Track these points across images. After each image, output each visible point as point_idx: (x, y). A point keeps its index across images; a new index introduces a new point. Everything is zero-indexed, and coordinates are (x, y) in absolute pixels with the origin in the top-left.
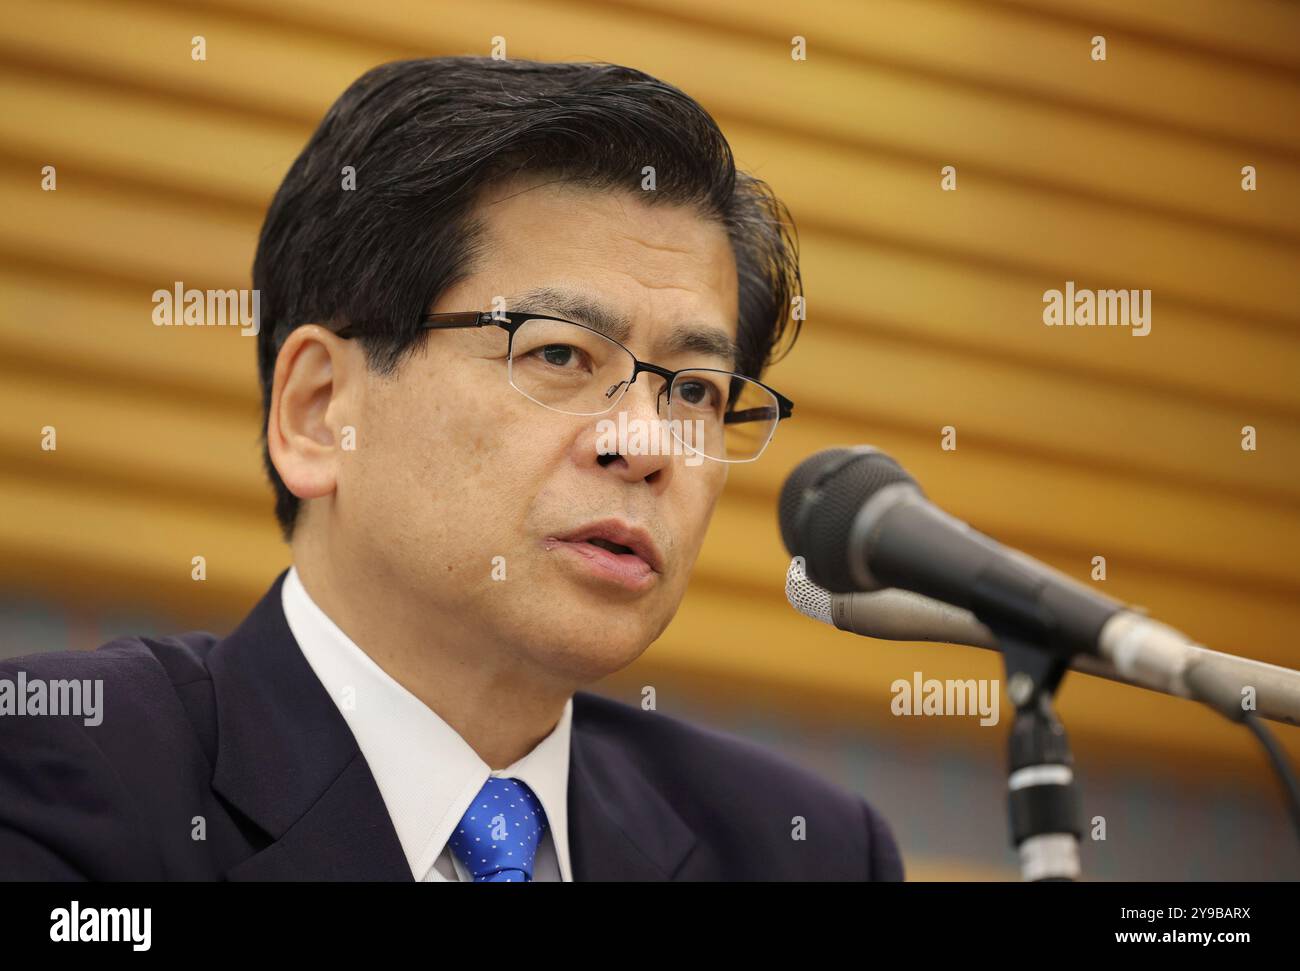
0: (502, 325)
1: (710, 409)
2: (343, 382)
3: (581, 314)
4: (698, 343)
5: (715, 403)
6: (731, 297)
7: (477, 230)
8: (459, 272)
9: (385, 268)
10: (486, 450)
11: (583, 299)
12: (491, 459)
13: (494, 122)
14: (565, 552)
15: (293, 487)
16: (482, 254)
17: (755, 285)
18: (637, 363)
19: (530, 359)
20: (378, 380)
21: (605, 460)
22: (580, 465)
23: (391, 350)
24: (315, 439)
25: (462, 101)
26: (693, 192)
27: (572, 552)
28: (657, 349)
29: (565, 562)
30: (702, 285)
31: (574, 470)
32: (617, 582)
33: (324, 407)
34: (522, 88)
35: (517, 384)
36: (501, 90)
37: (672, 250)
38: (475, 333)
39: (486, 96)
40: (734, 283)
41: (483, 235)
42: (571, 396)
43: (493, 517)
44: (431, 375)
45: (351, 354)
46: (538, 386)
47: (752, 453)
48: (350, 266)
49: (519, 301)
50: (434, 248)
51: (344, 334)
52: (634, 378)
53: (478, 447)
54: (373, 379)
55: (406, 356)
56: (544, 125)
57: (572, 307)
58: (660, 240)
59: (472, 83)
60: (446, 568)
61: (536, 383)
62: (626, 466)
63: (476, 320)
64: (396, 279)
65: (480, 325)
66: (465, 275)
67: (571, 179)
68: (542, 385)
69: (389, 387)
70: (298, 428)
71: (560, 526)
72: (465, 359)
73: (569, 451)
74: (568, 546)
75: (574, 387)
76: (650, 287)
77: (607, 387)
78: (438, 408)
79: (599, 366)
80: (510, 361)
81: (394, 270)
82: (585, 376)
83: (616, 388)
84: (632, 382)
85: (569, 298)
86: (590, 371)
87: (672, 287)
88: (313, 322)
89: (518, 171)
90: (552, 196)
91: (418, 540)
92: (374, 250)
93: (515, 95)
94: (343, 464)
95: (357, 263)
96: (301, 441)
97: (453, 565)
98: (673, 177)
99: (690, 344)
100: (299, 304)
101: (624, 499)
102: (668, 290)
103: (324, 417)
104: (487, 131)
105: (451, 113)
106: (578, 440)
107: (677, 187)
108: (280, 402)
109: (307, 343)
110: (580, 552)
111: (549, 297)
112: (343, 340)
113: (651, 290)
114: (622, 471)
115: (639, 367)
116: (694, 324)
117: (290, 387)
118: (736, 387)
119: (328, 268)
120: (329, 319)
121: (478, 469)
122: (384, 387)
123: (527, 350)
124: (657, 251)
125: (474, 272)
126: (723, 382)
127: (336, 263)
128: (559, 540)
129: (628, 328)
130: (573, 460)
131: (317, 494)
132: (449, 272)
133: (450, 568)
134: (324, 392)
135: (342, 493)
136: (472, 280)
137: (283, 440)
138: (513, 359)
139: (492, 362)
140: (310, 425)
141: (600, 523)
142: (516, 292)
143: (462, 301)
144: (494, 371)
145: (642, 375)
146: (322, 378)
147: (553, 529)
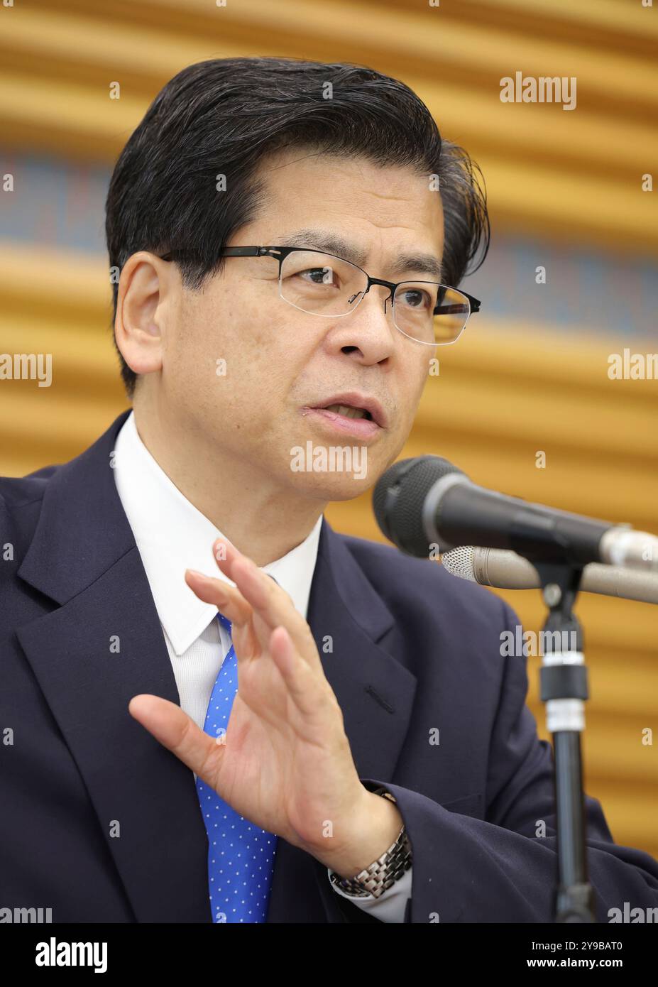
0: (275, 256)
1: (425, 310)
2: (166, 293)
3: (331, 248)
4: (415, 265)
5: (427, 305)
6: (439, 231)
7: (260, 188)
8: (247, 218)
9: (195, 215)
10: (263, 344)
11: (333, 237)
12: (267, 350)
13: (270, 113)
14: (316, 417)
15: (132, 366)
16: (262, 206)
17: (457, 219)
18: (370, 279)
19: (295, 278)
20: (190, 292)
21: (349, 350)
22: (329, 352)
23: (200, 270)
24: (148, 331)
25: (248, 95)
26: (412, 156)
27: (321, 417)
28: (384, 270)
29: (316, 424)
30: (418, 223)
31: (324, 356)
32: (353, 436)
33: (155, 307)
34: (290, 85)
35: (287, 296)
36: (275, 87)
37: (396, 199)
38: (257, 262)
39: (266, 92)
40: (441, 219)
41: (263, 192)
42: (325, 305)
43: (267, 391)
44: (226, 291)
45: (170, 273)
46: (300, 298)
47: (452, 338)
48: (171, 213)
49: (288, 239)
50: (228, 202)
51: (166, 258)
52: (368, 289)
53: (258, 342)
54: (187, 292)
55: (209, 276)
56: (306, 115)
57: (325, 243)
58: (388, 192)
59: (256, 81)
60: (236, 427)
61: (299, 296)
62: (362, 355)
63: (257, 252)
64: (203, 222)
65: (259, 255)
66: (250, 220)
67: (326, 151)
68: (303, 297)
69: (197, 298)
70: (136, 323)
71: (313, 399)
72: (250, 280)
73: (322, 344)
74: (319, 413)
75: (326, 299)
76: (381, 227)
77: (349, 296)
78: (231, 315)
79: (344, 284)
80: (280, 281)
81: (201, 217)
82: (335, 290)
83: (356, 296)
84: (366, 292)
85: (324, 237)
86: (338, 287)
87: (396, 226)
88: (145, 249)
89: (288, 147)
90: (311, 163)
91: (216, 406)
92: (187, 203)
93: (286, 92)
94: (166, 350)
95: (176, 211)
96: (138, 332)
97: (240, 425)
98: (398, 146)
99: (409, 266)
100: (135, 236)
101: (360, 377)
102: (394, 229)
103: (153, 317)
104: (265, 119)
105: (240, 105)
106: (328, 336)
107: (400, 153)
108: (123, 305)
109: (140, 264)
110: (325, 416)
111: (308, 236)
112: (166, 262)
113: (381, 229)
114: (359, 359)
115: (372, 282)
116: (412, 252)
117: (129, 295)
118: (441, 293)
119: (155, 213)
120: (156, 247)
121: (258, 357)
122: (195, 298)
123: (293, 273)
124: (384, 200)
125: (257, 218)
126: (433, 290)
127: (161, 210)
128: (312, 408)
129: (365, 257)
130: (325, 350)
131: (149, 371)
132: (239, 218)
133: (239, 427)
134: (154, 297)
135: (166, 370)
136: (255, 224)
137: (125, 331)
138: (283, 280)
139: (270, 282)
140: (144, 321)
141: (342, 396)
142: (286, 232)
143: (248, 238)
144: (271, 288)
145: (374, 287)
146: (152, 288)
147: (308, 402)
